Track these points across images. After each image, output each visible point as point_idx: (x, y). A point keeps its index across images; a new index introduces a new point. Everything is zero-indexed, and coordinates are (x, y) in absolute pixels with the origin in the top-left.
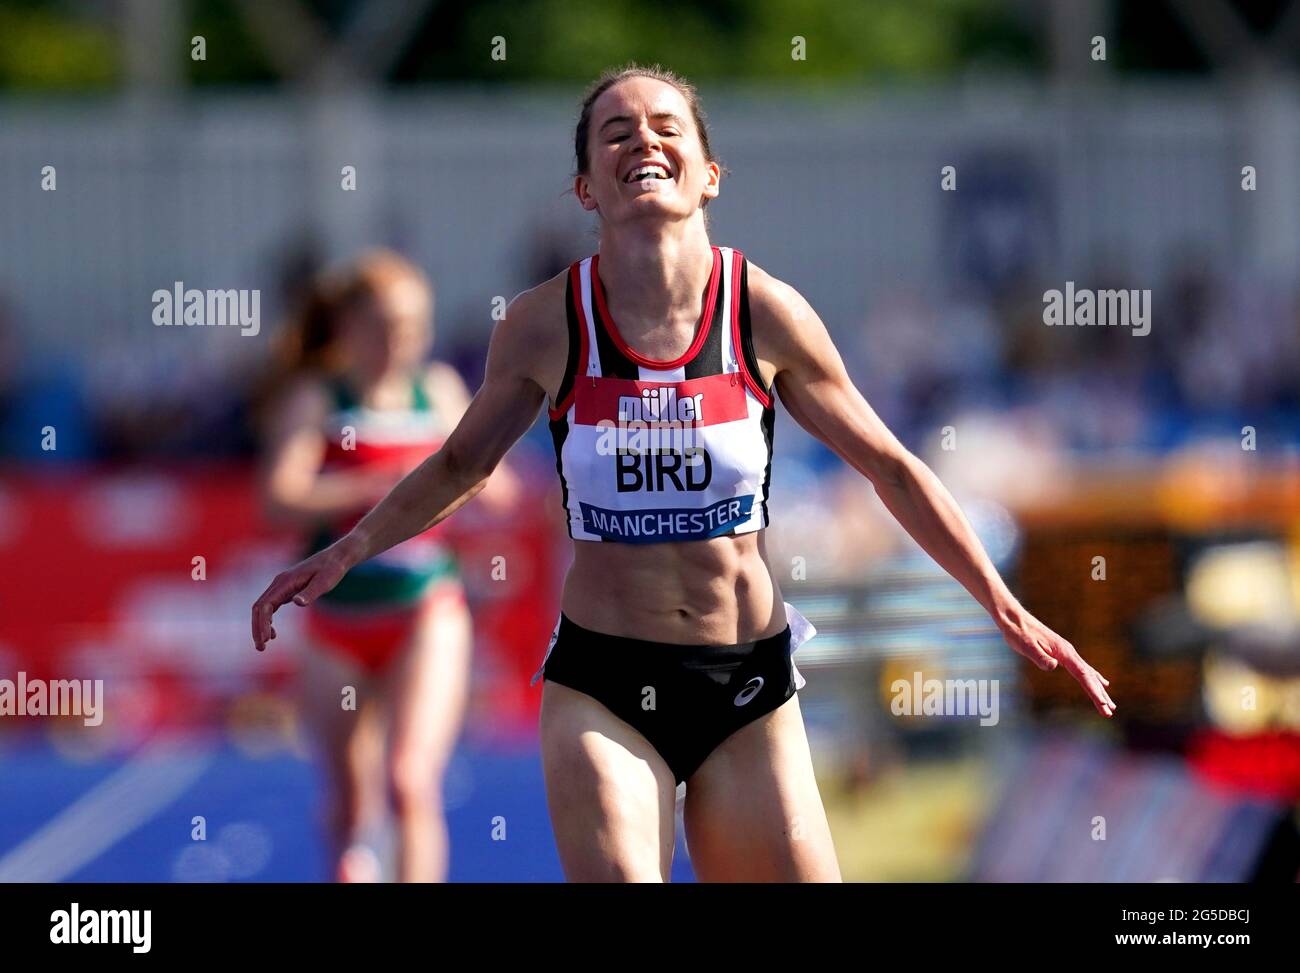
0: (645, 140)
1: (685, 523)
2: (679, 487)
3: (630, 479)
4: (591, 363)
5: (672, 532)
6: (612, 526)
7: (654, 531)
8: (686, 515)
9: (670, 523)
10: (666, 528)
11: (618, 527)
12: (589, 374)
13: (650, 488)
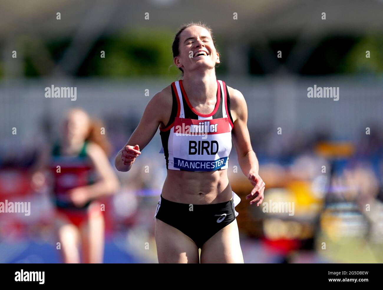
0: (200, 43)
1: (209, 165)
2: (208, 154)
3: (193, 150)
4: (181, 114)
5: (205, 168)
6: (186, 165)
7: (199, 167)
8: (210, 163)
9: (205, 165)
10: (203, 167)
11: (188, 165)
12: (180, 117)
13: (199, 154)
